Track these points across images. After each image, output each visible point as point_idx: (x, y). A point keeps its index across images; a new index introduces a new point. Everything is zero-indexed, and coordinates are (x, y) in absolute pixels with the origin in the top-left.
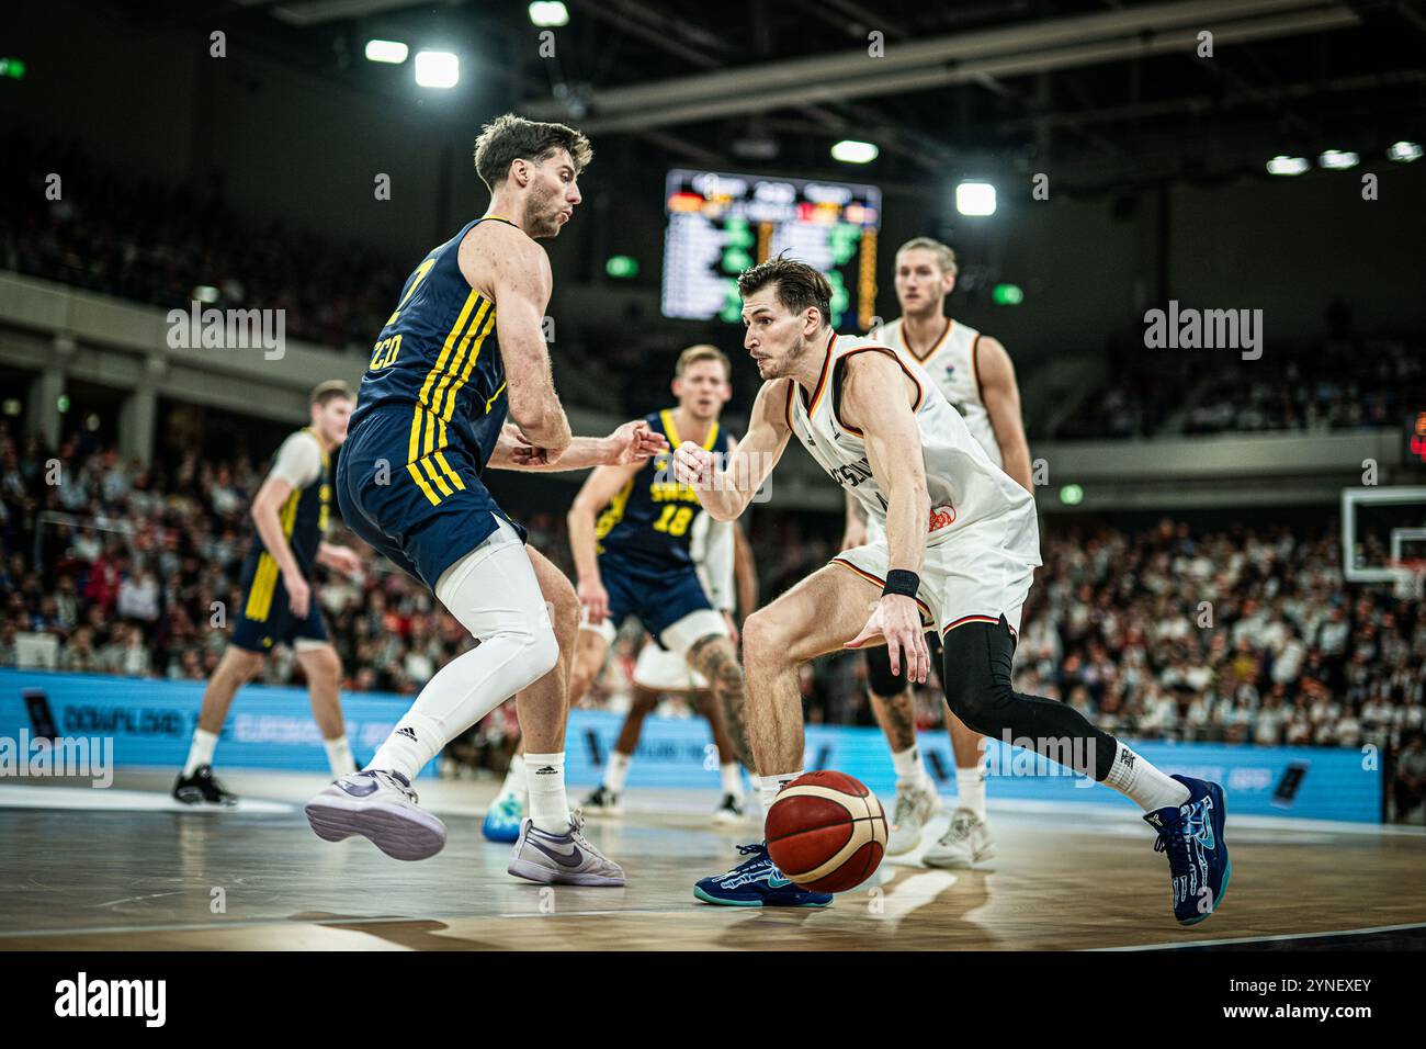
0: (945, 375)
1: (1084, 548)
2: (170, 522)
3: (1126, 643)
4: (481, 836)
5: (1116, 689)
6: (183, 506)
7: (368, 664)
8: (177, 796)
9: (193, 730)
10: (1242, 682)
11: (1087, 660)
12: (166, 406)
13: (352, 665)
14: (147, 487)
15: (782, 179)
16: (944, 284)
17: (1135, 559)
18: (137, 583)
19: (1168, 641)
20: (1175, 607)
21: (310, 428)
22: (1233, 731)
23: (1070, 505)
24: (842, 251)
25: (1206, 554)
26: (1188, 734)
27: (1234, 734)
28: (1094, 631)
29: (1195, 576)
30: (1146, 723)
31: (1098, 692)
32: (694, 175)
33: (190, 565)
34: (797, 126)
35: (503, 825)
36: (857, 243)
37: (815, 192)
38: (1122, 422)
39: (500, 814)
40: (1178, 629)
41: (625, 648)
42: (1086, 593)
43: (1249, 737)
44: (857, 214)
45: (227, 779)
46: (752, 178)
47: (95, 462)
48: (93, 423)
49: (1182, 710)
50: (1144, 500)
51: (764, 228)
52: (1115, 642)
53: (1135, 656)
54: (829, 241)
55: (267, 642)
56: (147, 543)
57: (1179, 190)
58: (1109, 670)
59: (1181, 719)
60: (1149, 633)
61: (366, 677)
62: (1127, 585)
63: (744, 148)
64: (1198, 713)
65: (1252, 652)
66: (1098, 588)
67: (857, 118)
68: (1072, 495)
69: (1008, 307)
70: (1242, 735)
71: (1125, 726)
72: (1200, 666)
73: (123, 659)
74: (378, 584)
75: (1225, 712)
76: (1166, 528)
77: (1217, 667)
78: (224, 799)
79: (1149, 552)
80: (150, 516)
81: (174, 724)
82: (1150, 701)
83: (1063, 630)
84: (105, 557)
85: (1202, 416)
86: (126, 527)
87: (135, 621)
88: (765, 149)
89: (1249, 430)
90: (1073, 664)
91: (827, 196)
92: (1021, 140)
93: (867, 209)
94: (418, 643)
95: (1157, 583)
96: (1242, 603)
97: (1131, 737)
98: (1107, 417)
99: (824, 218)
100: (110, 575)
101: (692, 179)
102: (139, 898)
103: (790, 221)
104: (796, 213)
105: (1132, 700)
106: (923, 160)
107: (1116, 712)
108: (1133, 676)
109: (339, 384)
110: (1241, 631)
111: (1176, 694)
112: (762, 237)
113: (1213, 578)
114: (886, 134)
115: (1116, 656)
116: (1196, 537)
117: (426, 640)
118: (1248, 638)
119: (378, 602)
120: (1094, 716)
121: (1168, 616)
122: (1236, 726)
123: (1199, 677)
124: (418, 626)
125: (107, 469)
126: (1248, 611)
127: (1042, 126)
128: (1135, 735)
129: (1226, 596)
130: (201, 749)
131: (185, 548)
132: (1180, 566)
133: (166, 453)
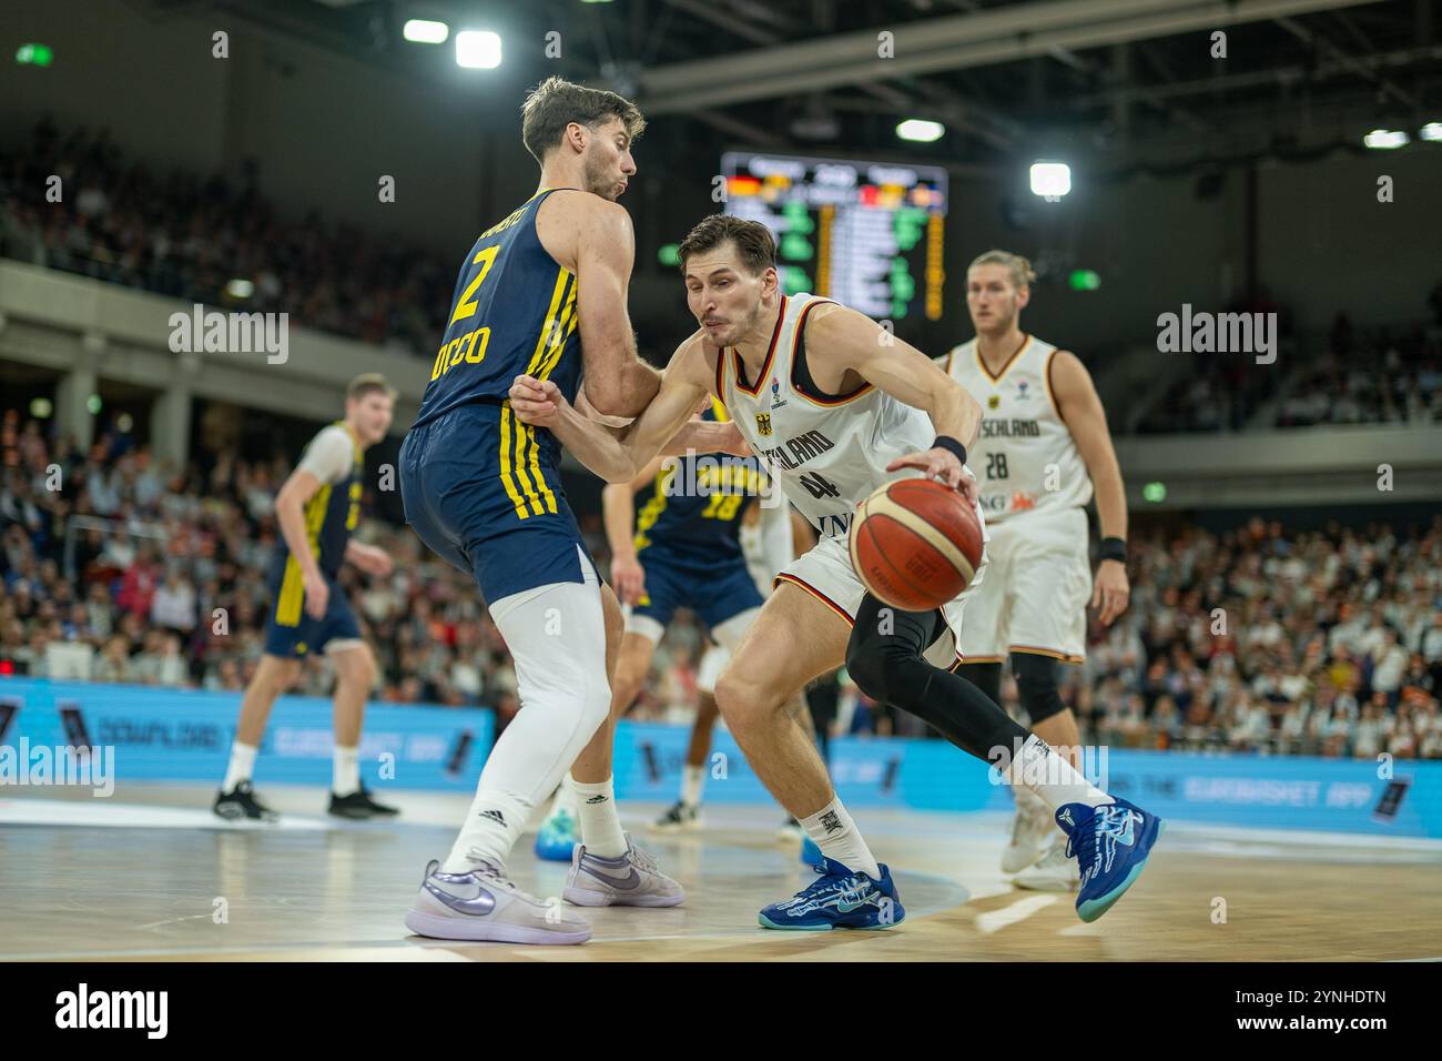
0: (1018, 392)
1: (1168, 549)
2: (205, 526)
3: (1215, 650)
4: (531, 855)
5: (1205, 699)
6: (219, 510)
7: (412, 674)
8: (217, 812)
9: (231, 742)
10: (1340, 691)
11: (1173, 668)
12: (199, 406)
13: (395, 675)
14: (182, 490)
15: (842, 161)
16: (1018, 298)
17: (1224, 560)
18: (172, 589)
19: (1260, 647)
20: (1267, 610)
21: (343, 423)
22: (1331, 743)
23: (1154, 503)
24: (907, 236)
25: (1300, 555)
26: (1282, 746)
27: (1333, 747)
28: (1181, 638)
29: (1290, 578)
30: (1237, 735)
31: (1184, 702)
32: (751, 158)
33: (227, 572)
34: (859, 105)
35: (556, 843)
36: (924, 228)
37: (880, 174)
38: (1208, 414)
39: (553, 831)
40: (1271, 634)
41: (682, 656)
42: (1171, 596)
43: (1349, 750)
44: (923, 196)
45: (267, 794)
46: (811, 160)
47: (127, 464)
48: (124, 423)
49: (1276, 721)
50: (1233, 497)
51: (826, 212)
52: (1202, 649)
53: (1225, 663)
54: (894, 226)
55: (301, 648)
56: (182, 548)
57: (1269, 167)
58: (1196, 678)
59: (1274, 730)
60: (1240, 638)
61: (411, 688)
62: (1215, 587)
63: (802, 129)
64: (1293, 724)
65: (1350, 660)
66: (1184, 591)
67: (922, 94)
68: (1155, 492)
69: (1086, 292)
70: (1340, 748)
71: (1214, 738)
72: (1295, 674)
73: (158, 670)
74: (423, 590)
75: (1321, 722)
76: (1257, 527)
77: (1312, 676)
78: (265, 815)
79: (1238, 552)
80: (185, 520)
81: (211, 737)
82: (1241, 711)
83: (1146, 637)
84: (140, 564)
85: (1295, 408)
86: (160, 533)
87: (171, 631)
88: (825, 129)
89: (1346, 422)
90: (1158, 672)
91: (893, 178)
92: (1099, 115)
93: (935, 192)
94: (464, 652)
95: (1247, 586)
96: (1340, 606)
97: (1219, 750)
98: (1192, 410)
99: (889, 201)
100: (144, 582)
101: (748, 161)
102: (181, 919)
103: (852, 204)
104: (858, 196)
105: (1222, 710)
106: (993, 138)
107: (1204, 723)
108: (1223, 684)
109: (376, 377)
110: (1338, 636)
111: (1268, 704)
112: (823, 221)
113: (1307, 581)
114: (954, 112)
115: (1204, 664)
116: (1289, 537)
117: (474, 648)
118: (1346, 644)
119: (422, 609)
120: (1180, 727)
121: (1259, 621)
122: (1334, 738)
123: (1293, 686)
124: (464, 635)
125: (140, 471)
126: (1345, 615)
127: (1121, 100)
128: (1224, 748)
129: (1321, 599)
130: (240, 765)
131: (221, 554)
132: (1272, 567)
133: (200, 455)
